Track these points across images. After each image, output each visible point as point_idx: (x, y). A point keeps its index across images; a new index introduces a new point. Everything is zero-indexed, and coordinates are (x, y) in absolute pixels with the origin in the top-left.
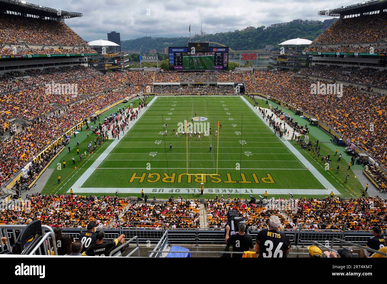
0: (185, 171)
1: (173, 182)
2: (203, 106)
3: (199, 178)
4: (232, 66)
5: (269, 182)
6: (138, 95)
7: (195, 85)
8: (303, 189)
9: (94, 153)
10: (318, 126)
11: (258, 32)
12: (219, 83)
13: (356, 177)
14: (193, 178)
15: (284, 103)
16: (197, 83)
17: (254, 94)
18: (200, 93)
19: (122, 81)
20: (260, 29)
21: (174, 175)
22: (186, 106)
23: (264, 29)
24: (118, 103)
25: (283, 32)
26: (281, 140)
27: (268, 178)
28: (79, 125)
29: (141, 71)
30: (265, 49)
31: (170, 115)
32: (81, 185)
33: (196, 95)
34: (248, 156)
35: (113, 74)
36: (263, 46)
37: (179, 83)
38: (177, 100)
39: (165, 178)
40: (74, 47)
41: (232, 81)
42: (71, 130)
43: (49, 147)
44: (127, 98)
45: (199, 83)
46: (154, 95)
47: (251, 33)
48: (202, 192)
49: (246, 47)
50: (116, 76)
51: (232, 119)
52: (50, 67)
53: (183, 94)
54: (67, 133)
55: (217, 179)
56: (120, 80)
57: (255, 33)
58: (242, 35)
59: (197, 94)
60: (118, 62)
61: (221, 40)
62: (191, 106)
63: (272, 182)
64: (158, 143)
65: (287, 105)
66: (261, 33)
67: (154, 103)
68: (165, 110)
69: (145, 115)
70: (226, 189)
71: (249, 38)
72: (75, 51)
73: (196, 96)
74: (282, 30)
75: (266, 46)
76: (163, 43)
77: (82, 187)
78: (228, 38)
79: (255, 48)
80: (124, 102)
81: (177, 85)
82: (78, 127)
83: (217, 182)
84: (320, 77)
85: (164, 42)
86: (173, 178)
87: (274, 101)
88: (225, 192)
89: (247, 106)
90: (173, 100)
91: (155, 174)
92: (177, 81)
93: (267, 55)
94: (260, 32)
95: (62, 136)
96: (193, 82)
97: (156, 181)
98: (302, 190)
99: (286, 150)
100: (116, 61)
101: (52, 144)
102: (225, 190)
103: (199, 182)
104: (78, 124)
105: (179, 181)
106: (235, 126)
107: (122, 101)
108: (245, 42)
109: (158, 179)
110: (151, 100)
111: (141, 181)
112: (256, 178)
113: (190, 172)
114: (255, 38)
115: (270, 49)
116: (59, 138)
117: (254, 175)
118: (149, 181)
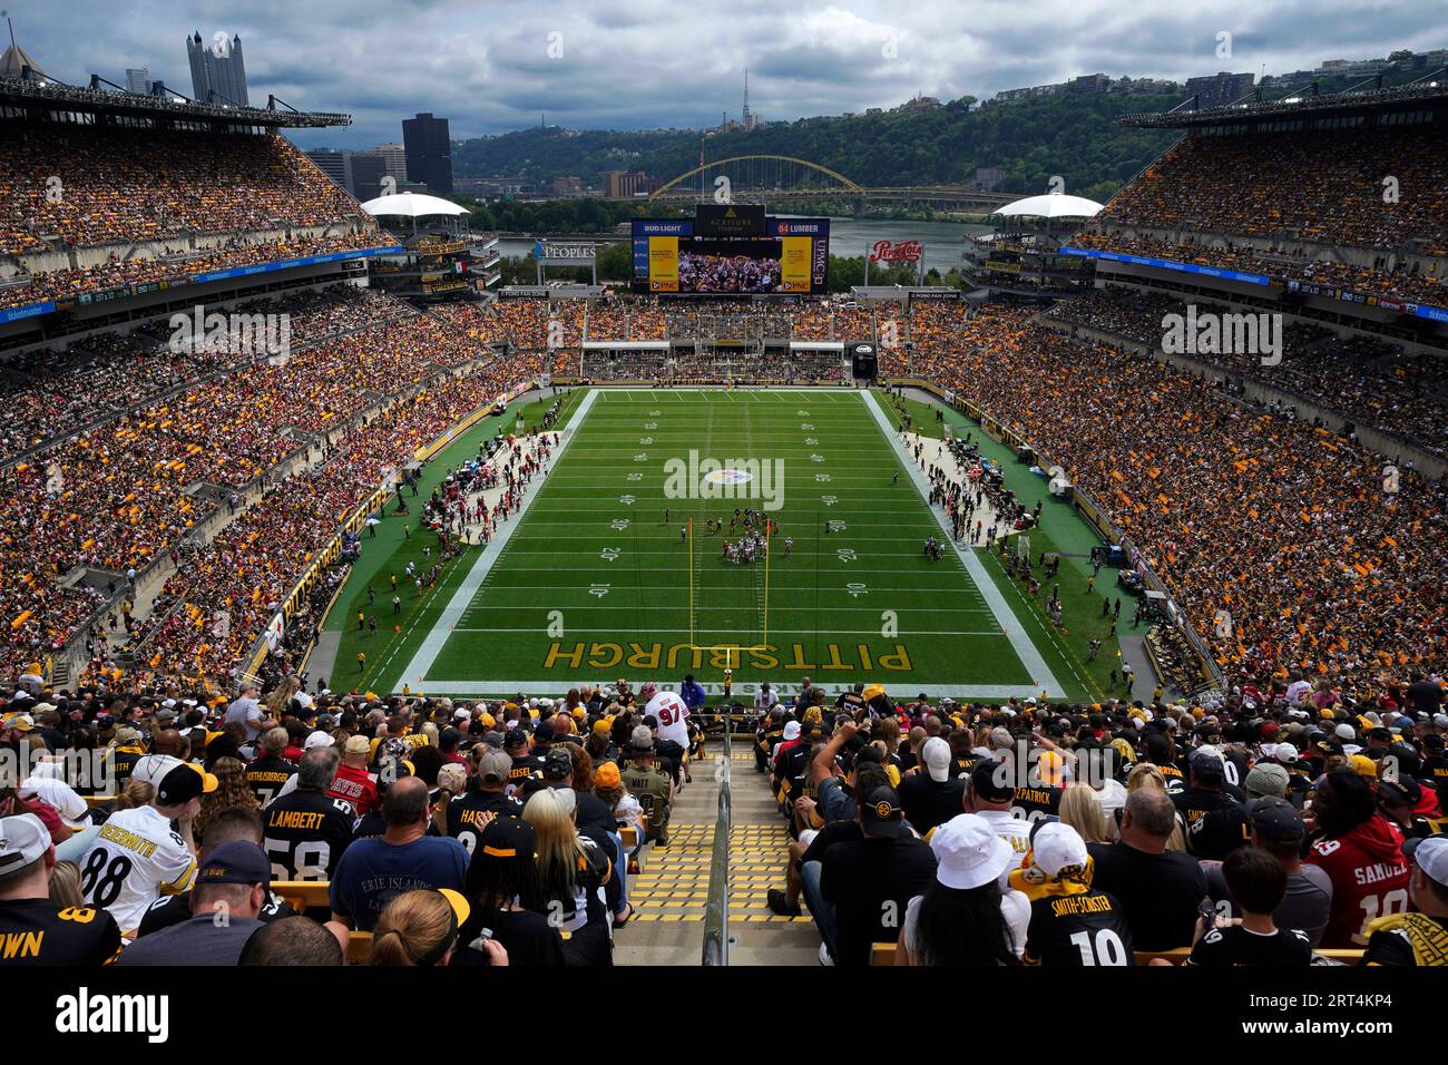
0: (684, 639)
1: (656, 666)
2: (741, 430)
3: (721, 657)
4: (842, 274)
5: (897, 668)
6: (536, 387)
7: (720, 349)
8: (977, 683)
9: (437, 586)
10: (1073, 503)
11: (949, 120)
12: (794, 345)
13: (1119, 654)
14: (707, 656)
15: (990, 421)
16: (723, 343)
17: (905, 382)
18: (733, 378)
19: (482, 336)
20: (959, 108)
21: (657, 647)
22: (689, 429)
23: (972, 108)
24: (475, 417)
25: (1041, 122)
26: (955, 547)
27: (897, 657)
28: (375, 500)
29: (540, 298)
30: (974, 182)
31: (640, 463)
32: (424, 675)
33: (721, 383)
34: (856, 595)
35: (450, 312)
36: (968, 170)
37: (665, 344)
38: (660, 404)
39: (635, 657)
40: (328, 230)
41: (838, 335)
42: (357, 514)
43: (312, 569)
44: (502, 399)
45: (730, 342)
46: (586, 383)
47: (926, 121)
48: (727, 690)
49: (906, 172)
50: (461, 319)
51: (825, 478)
52: (256, 297)
53: (681, 383)
54: (348, 525)
55: (767, 657)
56: (473, 333)
57: (941, 124)
58: (893, 130)
59: (725, 381)
60: (464, 270)
61: (815, 145)
62: (705, 430)
63: (906, 666)
64: (610, 555)
65: (999, 430)
66: (961, 124)
67: (590, 416)
68: (625, 445)
69: (565, 460)
70: (788, 685)
71: (917, 141)
72: (333, 244)
73: (719, 389)
74: (1036, 112)
75: (979, 171)
76: (605, 150)
77: (426, 679)
78: (842, 139)
79: (941, 179)
80: (494, 414)
81: (659, 351)
82: (373, 504)
83: (768, 667)
84: (1111, 333)
85: (609, 146)
86: (655, 657)
87: (963, 410)
88: (786, 692)
89: (878, 431)
90: (648, 405)
91: (609, 645)
92: (660, 337)
93: (981, 204)
94: (958, 118)
95: (339, 535)
96: (712, 340)
97: (611, 664)
98: (975, 687)
99: (963, 578)
100: (459, 267)
101: (318, 562)
102: (785, 687)
103: (721, 666)
104: (374, 497)
105: (672, 664)
106: (830, 501)
107: (488, 409)
108: (901, 155)
109: (618, 657)
110: (577, 404)
111: (575, 664)
112: (867, 655)
113: (699, 640)
114: (940, 142)
115: (992, 184)
116: (332, 543)
117: (863, 649)
118: (593, 663)
